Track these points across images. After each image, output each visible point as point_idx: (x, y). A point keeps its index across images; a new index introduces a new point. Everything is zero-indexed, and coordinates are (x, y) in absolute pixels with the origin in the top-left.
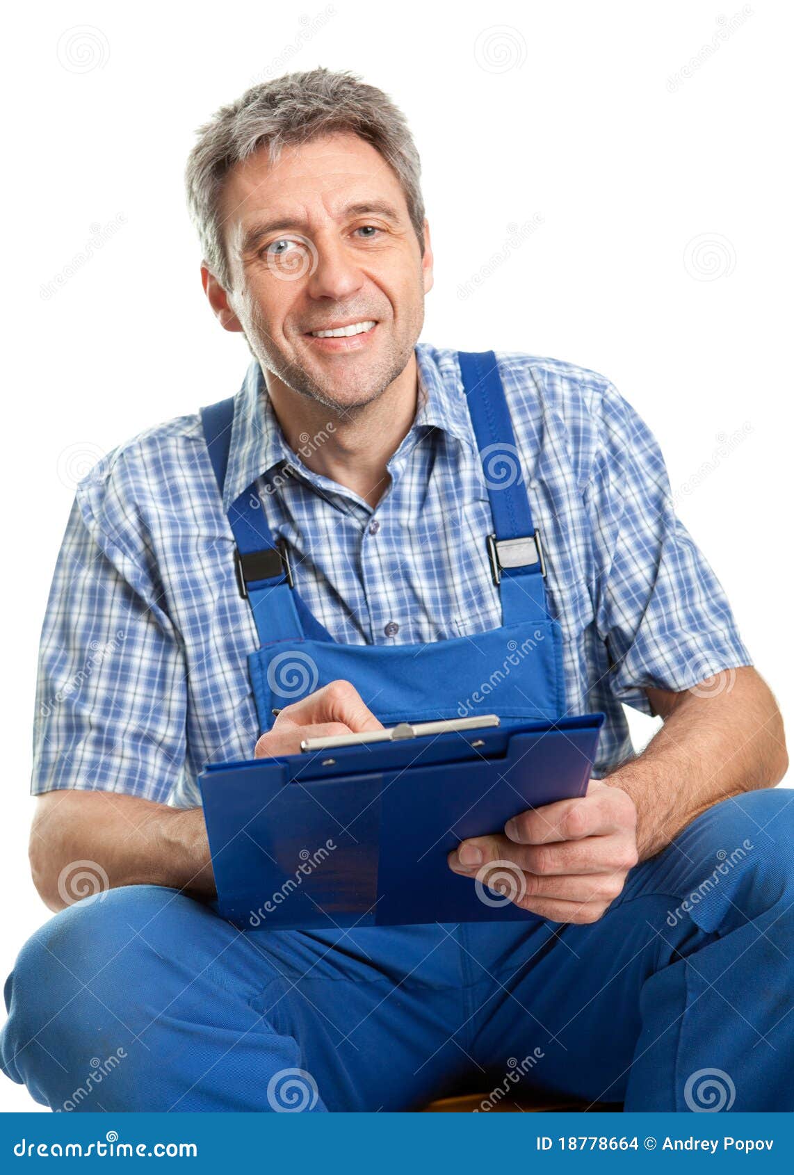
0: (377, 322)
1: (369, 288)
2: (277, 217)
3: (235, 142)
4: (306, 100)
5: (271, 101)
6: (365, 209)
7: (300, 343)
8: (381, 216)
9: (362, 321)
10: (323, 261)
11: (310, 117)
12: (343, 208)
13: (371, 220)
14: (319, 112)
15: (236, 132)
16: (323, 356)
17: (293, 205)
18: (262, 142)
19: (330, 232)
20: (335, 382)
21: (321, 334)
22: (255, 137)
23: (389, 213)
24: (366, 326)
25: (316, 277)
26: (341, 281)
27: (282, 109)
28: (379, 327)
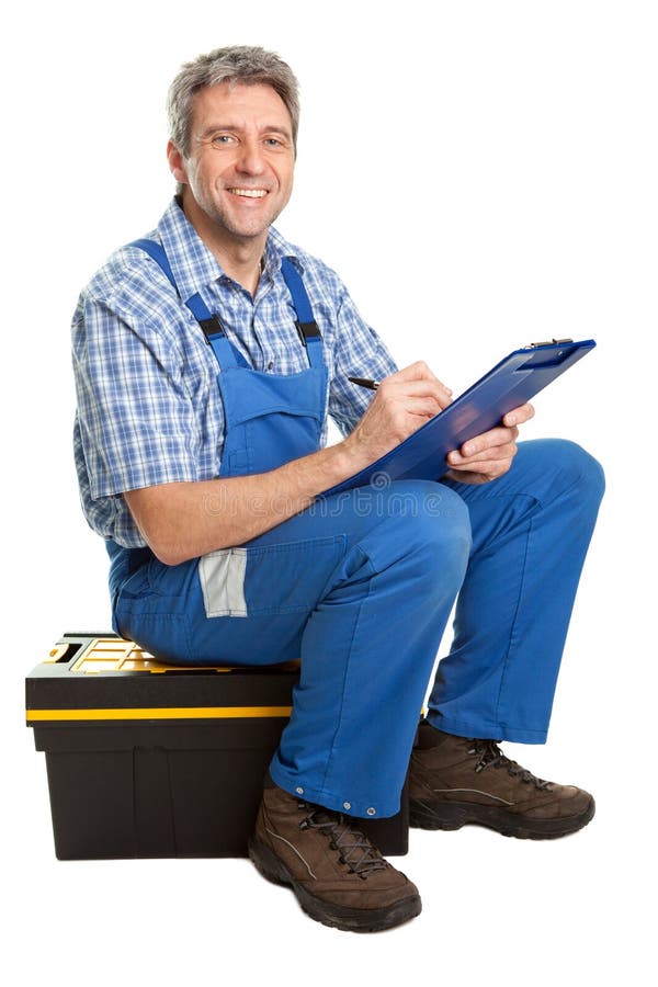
0: (268, 192)
1: (270, 173)
2: (228, 123)
3: (209, 76)
4: (254, 62)
5: (234, 58)
6: (274, 130)
7: (224, 194)
8: (283, 136)
9: (261, 190)
10: (249, 153)
11: (255, 72)
12: (264, 127)
13: (275, 136)
14: (261, 70)
15: (211, 71)
16: (235, 204)
17: (237, 119)
18: (226, 79)
19: (253, 138)
20: (241, 222)
21: (238, 192)
22: (222, 76)
23: (286, 135)
24: (262, 193)
25: (244, 161)
26: (256, 166)
27: (241, 63)
28: (270, 195)
